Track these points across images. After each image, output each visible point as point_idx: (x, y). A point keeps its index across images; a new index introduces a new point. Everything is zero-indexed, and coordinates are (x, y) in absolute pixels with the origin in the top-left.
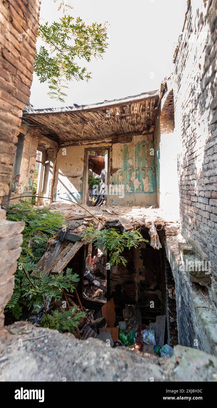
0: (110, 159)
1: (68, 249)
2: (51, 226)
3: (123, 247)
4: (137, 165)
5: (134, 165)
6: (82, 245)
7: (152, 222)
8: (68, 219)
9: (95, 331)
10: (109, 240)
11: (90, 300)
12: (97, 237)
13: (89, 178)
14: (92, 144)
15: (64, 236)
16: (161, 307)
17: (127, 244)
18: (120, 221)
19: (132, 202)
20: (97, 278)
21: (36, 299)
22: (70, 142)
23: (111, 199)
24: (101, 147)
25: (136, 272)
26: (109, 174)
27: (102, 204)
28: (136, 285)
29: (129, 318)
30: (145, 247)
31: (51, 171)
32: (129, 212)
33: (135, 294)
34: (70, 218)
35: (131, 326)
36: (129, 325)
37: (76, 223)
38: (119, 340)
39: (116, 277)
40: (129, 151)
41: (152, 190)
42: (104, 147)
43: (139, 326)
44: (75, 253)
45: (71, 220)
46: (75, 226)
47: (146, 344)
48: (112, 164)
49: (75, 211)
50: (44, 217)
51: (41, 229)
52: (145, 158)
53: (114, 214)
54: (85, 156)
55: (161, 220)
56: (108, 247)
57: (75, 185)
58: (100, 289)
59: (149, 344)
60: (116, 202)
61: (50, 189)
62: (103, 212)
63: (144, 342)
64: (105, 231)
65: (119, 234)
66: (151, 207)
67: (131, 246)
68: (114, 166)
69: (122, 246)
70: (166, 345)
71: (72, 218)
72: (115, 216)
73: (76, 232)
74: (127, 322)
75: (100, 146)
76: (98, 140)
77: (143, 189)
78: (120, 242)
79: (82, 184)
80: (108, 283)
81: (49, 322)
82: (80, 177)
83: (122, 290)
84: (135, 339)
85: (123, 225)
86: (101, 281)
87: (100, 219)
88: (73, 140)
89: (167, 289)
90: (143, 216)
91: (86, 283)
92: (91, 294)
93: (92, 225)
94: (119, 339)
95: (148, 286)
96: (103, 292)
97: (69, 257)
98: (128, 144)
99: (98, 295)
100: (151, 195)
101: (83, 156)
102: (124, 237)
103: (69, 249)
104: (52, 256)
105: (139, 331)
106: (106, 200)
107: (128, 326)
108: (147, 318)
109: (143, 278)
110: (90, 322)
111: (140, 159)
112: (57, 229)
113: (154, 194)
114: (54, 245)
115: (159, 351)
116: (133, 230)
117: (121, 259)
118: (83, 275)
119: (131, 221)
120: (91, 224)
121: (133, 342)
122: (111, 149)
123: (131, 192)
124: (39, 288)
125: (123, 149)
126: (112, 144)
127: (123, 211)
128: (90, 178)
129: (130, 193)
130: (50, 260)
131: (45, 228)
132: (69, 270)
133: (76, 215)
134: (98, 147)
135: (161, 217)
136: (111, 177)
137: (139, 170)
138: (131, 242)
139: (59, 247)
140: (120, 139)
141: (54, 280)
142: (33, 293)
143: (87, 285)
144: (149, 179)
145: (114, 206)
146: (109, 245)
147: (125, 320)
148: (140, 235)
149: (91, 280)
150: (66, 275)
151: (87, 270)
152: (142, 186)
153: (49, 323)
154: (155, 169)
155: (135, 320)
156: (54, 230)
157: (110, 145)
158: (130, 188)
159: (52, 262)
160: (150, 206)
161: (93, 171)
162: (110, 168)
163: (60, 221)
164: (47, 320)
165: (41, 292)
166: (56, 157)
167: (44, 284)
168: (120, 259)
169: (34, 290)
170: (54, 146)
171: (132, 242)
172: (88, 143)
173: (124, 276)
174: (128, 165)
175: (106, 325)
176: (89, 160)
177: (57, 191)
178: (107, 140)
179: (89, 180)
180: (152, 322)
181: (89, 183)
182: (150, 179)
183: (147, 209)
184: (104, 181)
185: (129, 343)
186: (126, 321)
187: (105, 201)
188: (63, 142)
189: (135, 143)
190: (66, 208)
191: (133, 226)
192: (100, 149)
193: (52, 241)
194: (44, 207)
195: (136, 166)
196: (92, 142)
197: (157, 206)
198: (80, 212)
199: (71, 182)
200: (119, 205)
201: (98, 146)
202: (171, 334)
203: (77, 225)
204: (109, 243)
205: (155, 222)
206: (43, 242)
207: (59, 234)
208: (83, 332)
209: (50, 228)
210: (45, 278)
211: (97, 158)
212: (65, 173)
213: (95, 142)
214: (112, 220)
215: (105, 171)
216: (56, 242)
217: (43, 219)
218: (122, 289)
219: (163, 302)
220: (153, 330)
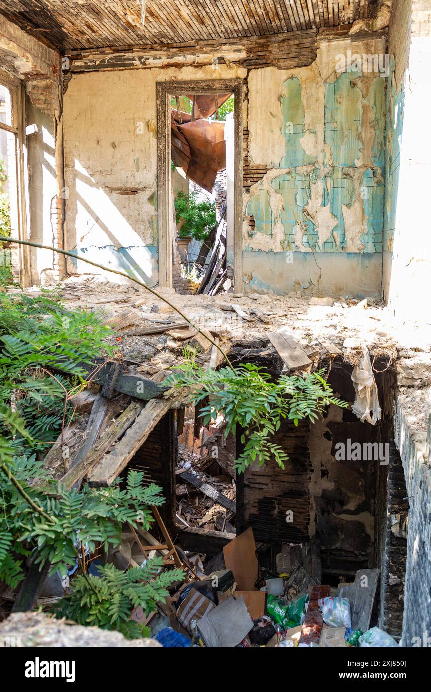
0: (241, 129)
1: (128, 419)
2: (72, 352)
3: (278, 418)
4: (328, 155)
5: (320, 160)
6: (166, 409)
7: (364, 346)
8: (121, 332)
9: (209, 598)
10: (239, 397)
11: (193, 531)
12: (207, 389)
13: (175, 201)
14: (178, 66)
15: (112, 383)
16: (370, 550)
17: (289, 410)
18: (274, 341)
19: (311, 283)
20: (211, 480)
21: (55, 545)
22: (102, 53)
23: (249, 273)
24: (212, 80)
25: (312, 471)
26: (241, 184)
27: (221, 289)
28: (312, 501)
29: (291, 573)
30: (340, 419)
31: (49, 167)
32: (300, 316)
33: (309, 520)
34: (126, 329)
35: (295, 589)
36: (290, 587)
37: (146, 344)
38: (265, 617)
39: (259, 480)
40: (304, 102)
41: (370, 249)
42: (221, 80)
43: (314, 589)
44: (147, 430)
45: (130, 335)
46: (143, 354)
47: (328, 625)
48: (247, 149)
49: (139, 307)
50: (46, 324)
51: (44, 359)
52: (354, 133)
53: (254, 319)
54: (160, 114)
55: (389, 343)
56: (238, 418)
57: (134, 221)
58: (219, 506)
59: (335, 625)
60: (261, 284)
61: (56, 231)
62: (223, 314)
63: (324, 622)
64: (230, 372)
65: (268, 381)
66: (365, 302)
67: (300, 416)
68: (257, 159)
69: (274, 417)
70: (375, 628)
71: (134, 328)
72: (260, 325)
73: (148, 373)
74: (286, 579)
75: (208, 77)
76: (201, 51)
77: (343, 242)
78: (270, 404)
79: (155, 219)
80: (240, 494)
81: (93, 591)
82: (148, 193)
83: (276, 512)
84: (302, 615)
85: (284, 355)
86: (221, 488)
87: (214, 334)
88: (112, 45)
89: (388, 514)
90: (339, 329)
91: (182, 490)
92: (195, 516)
93: (194, 351)
94: (266, 613)
95: (342, 503)
96: (228, 513)
97: (133, 442)
98: (302, 72)
99: (215, 519)
100: (367, 262)
101: (151, 114)
102: (283, 390)
103: (131, 420)
104: (85, 437)
105: (313, 599)
106: (232, 278)
107: (287, 589)
108: (334, 571)
109: (328, 485)
110: (196, 578)
111: (339, 135)
112: (90, 363)
113: (375, 262)
114: (86, 409)
115: (357, 638)
116: (309, 369)
117: (272, 450)
118: (173, 472)
119: (304, 342)
120: (189, 349)
121: (299, 621)
122: (245, 89)
123: (308, 250)
124: (60, 520)
125: (285, 92)
126: (249, 71)
127: (282, 313)
128: (181, 202)
129: (306, 253)
130: (81, 450)
131: (57, 358)
132: (135, 477)
133: (145, 319)
134: (202, 81)
135: (390, 333)
136: (246, 197)
137: (335, 176)
138: (301, 406)
139: (103, 413)
140: (275, 50)
141: (97, 500)
142: (44, 534)
143: (184, 496)
144: (363, 210)
145: (256, 296)
146: (239, 411)
147: (281, 575)
148: (327, 386)
149: (195, 484)
150: (128, 488)
151: (182, 459)
152: (341, 232)
153: (95, 594)
154: (384, 174)
155: (304, 576)
156: (81, 364)
157: (242, 72)
158: (305, 239)
159: (88, 454)
160: (361, 298)
161: (190, 174)
162: (242, 164)
163: (97, 338)
164: (88, 587)
165: (66, 531)
166: (61, 112)
167: (71, 511)
168: (269, 451)
169: (46, 527)
170: (49, 65)
171: (303, 405)
172: (165, 61)
173: (281, 478)
174: (299, 156)
175: (235, 585)
176: (174, 135)
177: (78, 237)
178: (231, 54)
179: (179, 210)
180: (347, 582)
181: (177, 217)
182: (368, 209)
183: (353, 307)
184: (224, 215)
185: (289, 622)
186: (282, 577)
187: (229, 281)
188: (78, 52)
189: (325, 73)
190: (111, 297)
191: (309, 357)
192: (209, 88)
193: (80, 396)
194: (43, 290)
195: (324, 161)
196: (179, 59)
197: (381, 300)
198: (154, 310)
199: (121, 208)
200: (271, 291)
201: (199, 75)
202: (388, 609)
203: (147, 351)
204: (241, 405)
205: (372, 349)
206: (52, 398)
207: (98, 376)
208: (180, 600)
209: (68, 358)
210: (73, 495)
211: (197, 126)
212: (98, 176)
213: (190, 58)
214: (251, 339)
215: (226, 178)
216: (91, 399)
217: (45, 330)
218: (274, 508)
219: (375, 540)
220: (346, 599)
